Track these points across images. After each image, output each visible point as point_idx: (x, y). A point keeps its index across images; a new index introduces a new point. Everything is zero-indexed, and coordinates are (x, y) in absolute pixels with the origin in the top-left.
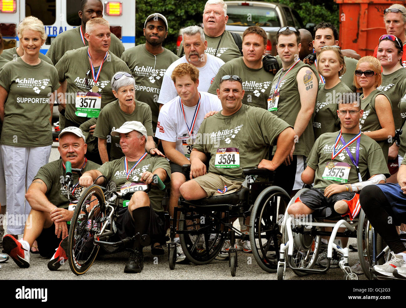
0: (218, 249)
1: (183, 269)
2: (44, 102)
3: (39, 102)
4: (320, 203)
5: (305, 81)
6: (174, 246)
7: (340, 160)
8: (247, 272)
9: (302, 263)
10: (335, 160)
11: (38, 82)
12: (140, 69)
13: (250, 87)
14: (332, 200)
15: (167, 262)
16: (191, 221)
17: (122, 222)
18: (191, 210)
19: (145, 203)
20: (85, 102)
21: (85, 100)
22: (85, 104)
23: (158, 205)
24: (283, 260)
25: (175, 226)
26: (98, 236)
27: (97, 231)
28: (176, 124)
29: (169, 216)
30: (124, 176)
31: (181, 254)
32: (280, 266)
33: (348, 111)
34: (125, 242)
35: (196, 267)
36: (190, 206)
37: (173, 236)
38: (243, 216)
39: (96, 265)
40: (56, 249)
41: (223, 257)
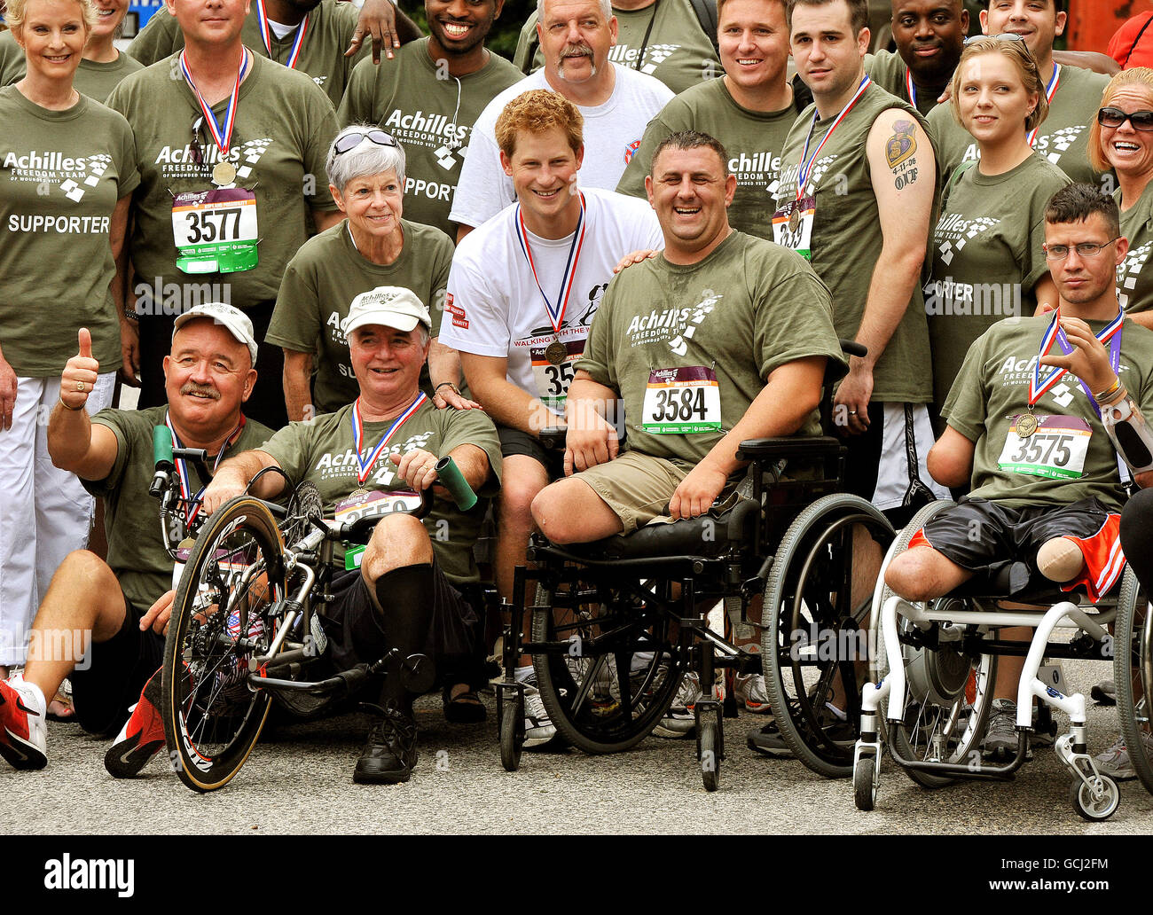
0: (661, 703)
1: (547, 769)
2: (95, 228)
3: (82, 230)
4: (991, 548)
5: (892, 160)
6: (517, 693)
7: (1054, 407)
8: (755, 776)
9: (937, 744)
10: (1038, 408)
11: (76, 165)
12: (409, 122)
13: (757, 172)
14: (1030, 537)
15: (495, 747)
16: (571, 611)
17: (341, 618)
18: (571, 576)
19: (417, 553)
20: (204, 225)
21: (203, 219)
22: (207, 231)
23: (460, 560)
24: (871, 737)
25: (517, 628)
26: (260, 663)
27: (258, 646)
28: (507, 297)
29: (497, 597)
30: (346, 472)
31: (540, 720)
32: (862, 756)
33: (1072, 247)
34: (352, 680)
35: (589, 760)
36: (566, 564)
37: (512, 662)
38: (742, 595)
39: (264, 758)
40: (132, 709)
41: (679, 729)
